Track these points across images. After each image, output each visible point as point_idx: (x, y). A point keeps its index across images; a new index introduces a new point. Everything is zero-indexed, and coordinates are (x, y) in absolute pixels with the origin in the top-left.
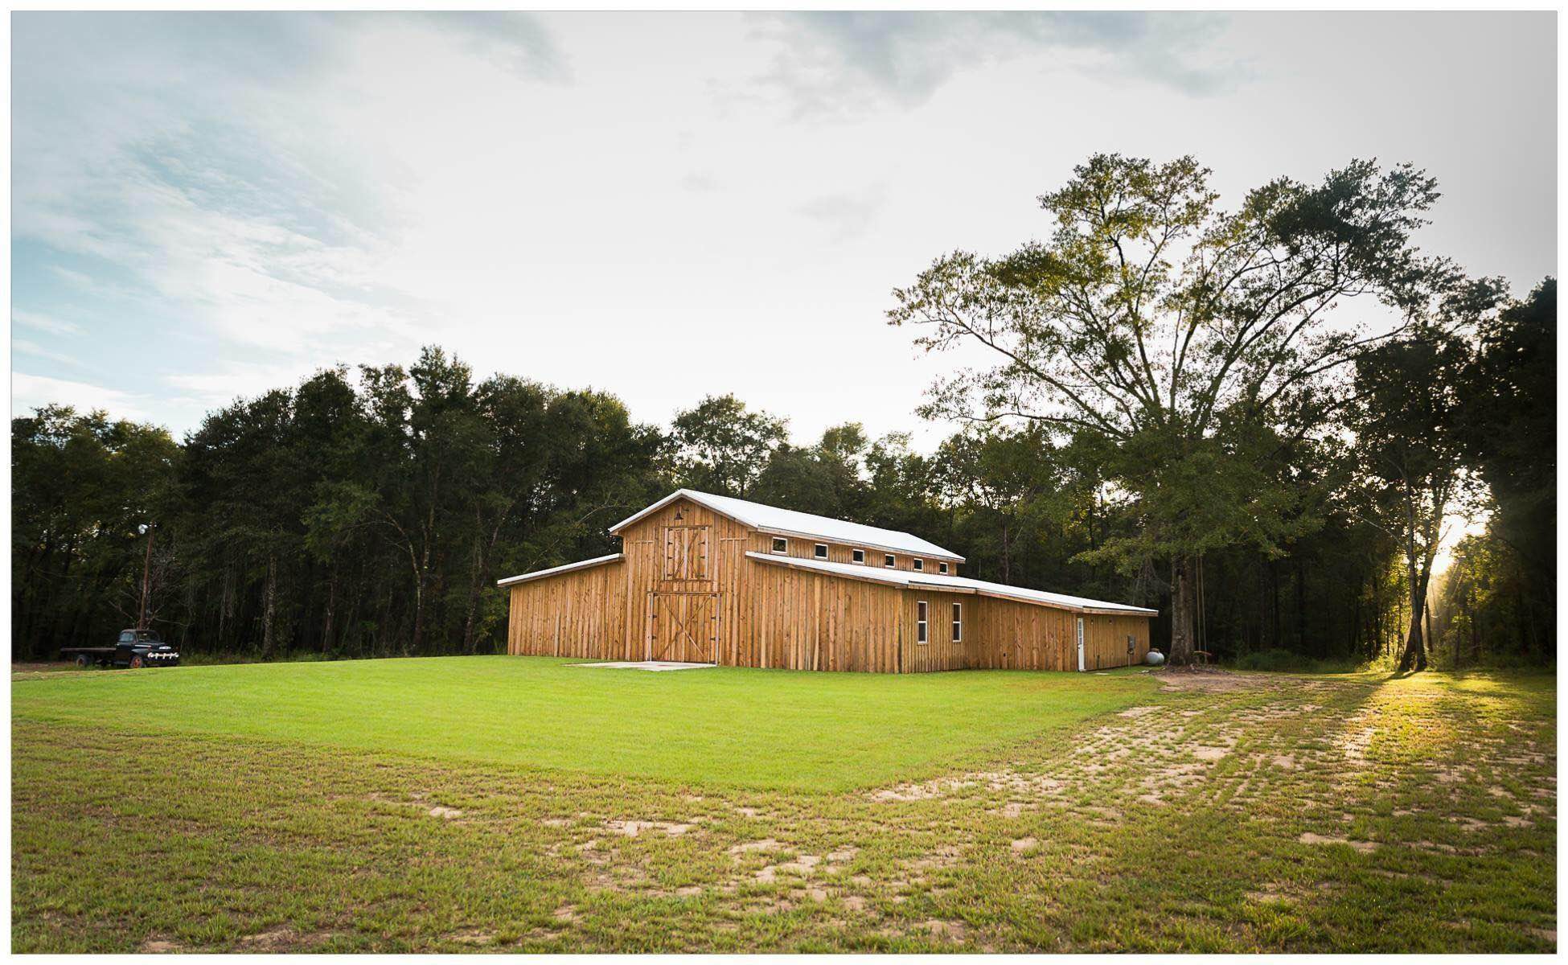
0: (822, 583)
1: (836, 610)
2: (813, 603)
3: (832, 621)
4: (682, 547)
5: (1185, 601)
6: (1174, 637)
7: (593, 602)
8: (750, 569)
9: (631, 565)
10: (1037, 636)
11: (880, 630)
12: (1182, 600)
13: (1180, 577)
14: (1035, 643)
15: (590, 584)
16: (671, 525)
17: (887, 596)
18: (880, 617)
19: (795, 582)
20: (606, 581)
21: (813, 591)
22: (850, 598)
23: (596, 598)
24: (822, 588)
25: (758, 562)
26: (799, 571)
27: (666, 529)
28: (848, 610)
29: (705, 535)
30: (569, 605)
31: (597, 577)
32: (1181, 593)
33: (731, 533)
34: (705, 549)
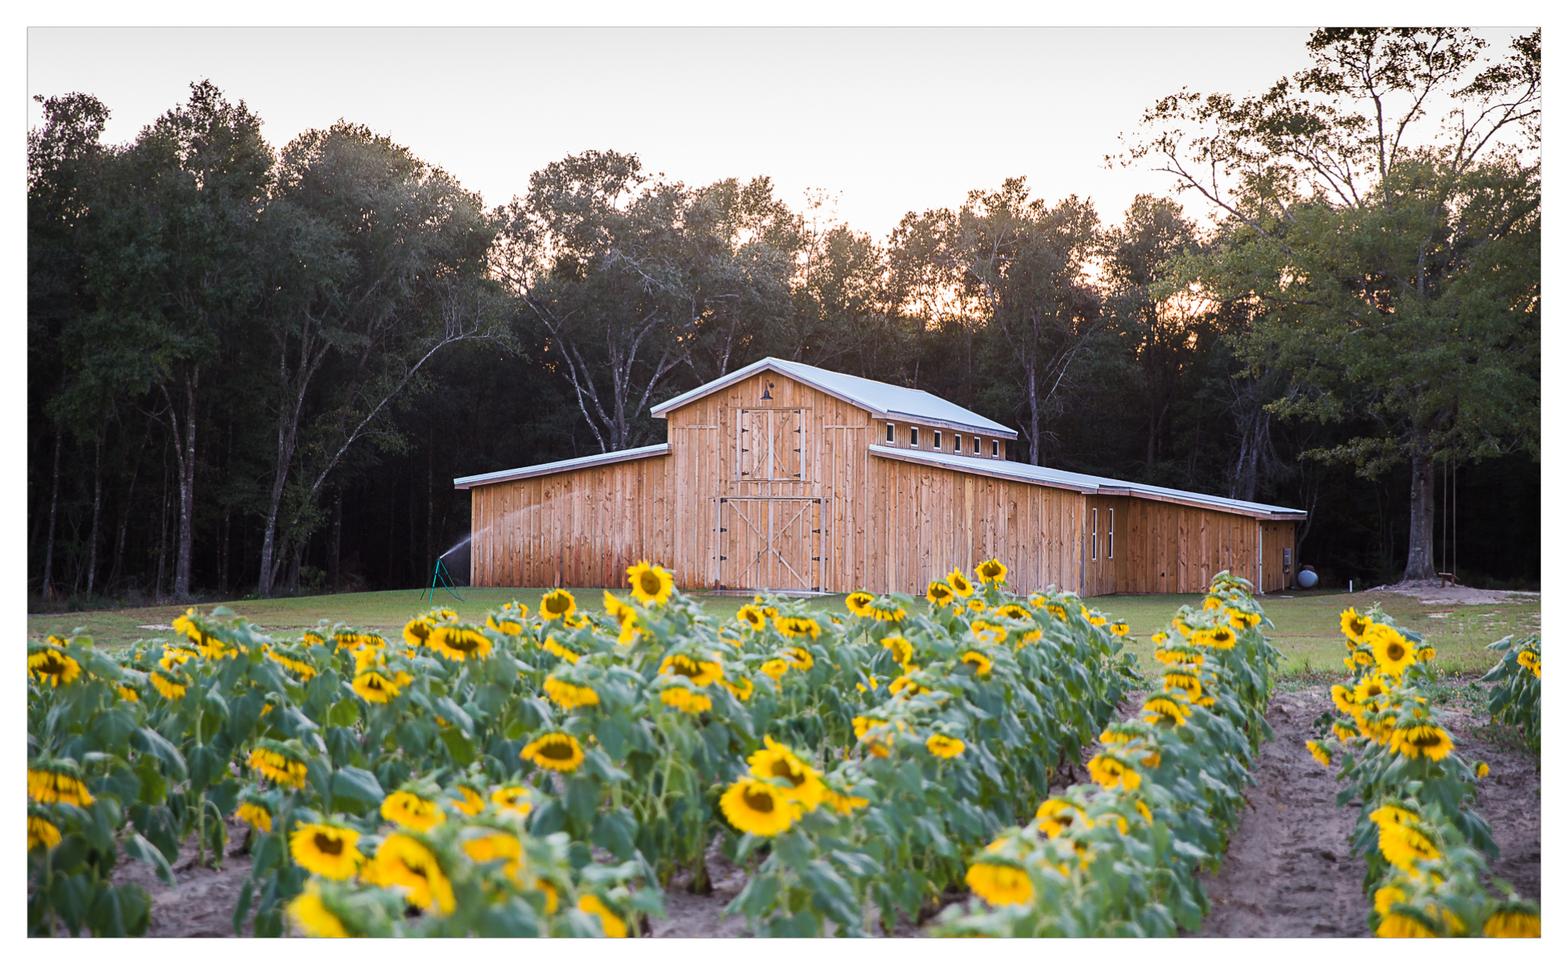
0: (976, 486)
1: (994, 520)
2: (963, 511)
3: (990, 534)
4: (765, 437)
5: (1427, 510)
6: (1412, 549)
7: (619, 510)
8: (869, 467)
9: (681, 461)
10: (1207, 550)
11: (1056, 545)
12: (1423, 507)
13: (1422, 482)
14: (1204, 558)
15: (613, 484)
16: (746, 405)
17: (1065, 501)
18: (1055, 531)
19: (937, 485)
20: (640, 482)
21: (963, 496)
22: (1015, 506)
23: (623, 504)
24: (976, 492)
25: (882, 459)
26: (945, 470)
27: (739, 412)
28: (1013, 520)
29: (802, 420)
30: (577, 515)
31: (624, 475)
32: (1423, 500)
33: (840, 419)
34: (801, 441)
